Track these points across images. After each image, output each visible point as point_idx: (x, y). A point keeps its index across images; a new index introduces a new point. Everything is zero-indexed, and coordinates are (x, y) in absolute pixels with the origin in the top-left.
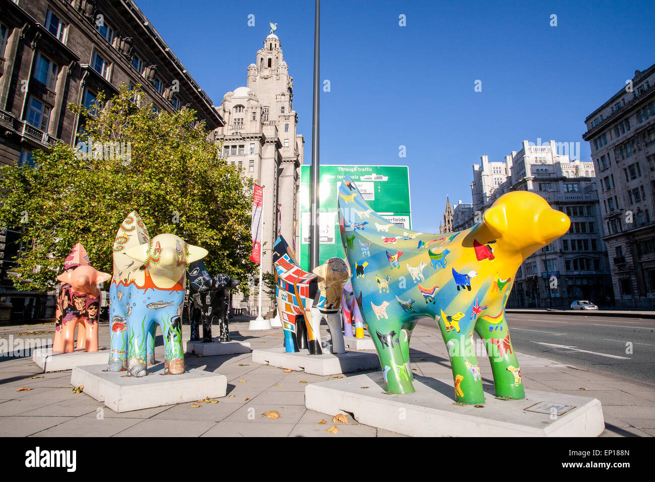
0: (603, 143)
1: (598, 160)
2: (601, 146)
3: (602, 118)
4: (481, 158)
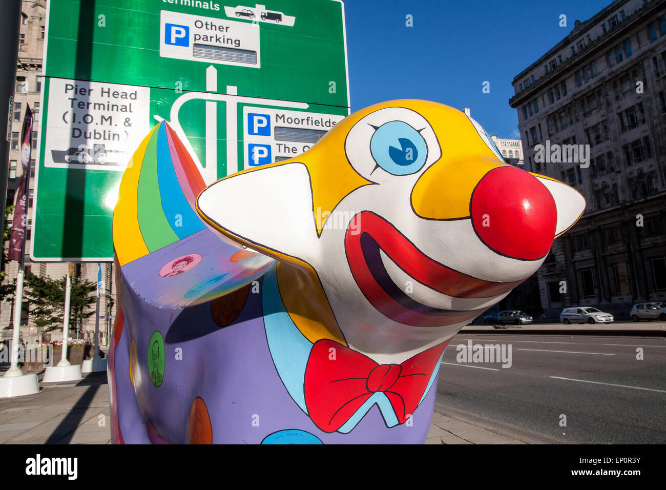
0: (533, 110)
1: (526, 132)
2: (531, 114)
3: (533, 79)
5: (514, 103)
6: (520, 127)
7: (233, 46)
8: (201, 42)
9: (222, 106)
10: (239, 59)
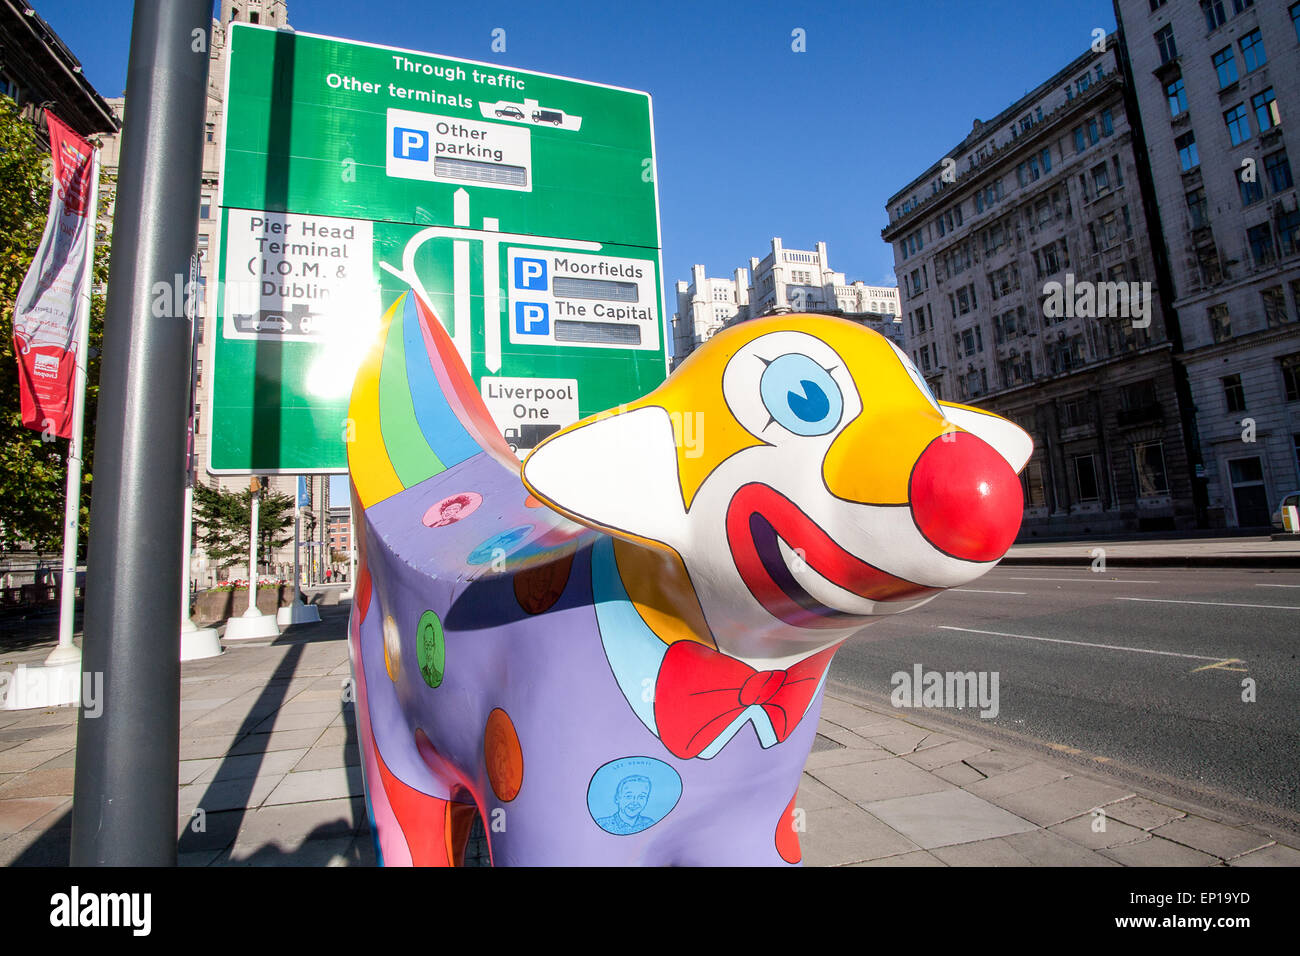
0: (916, 247)
1: (906, 277)
2: (913, 252)
3: (915, 202)
4: (693, 269)
5: (889, 235)
6: (897, 270)
7: (492, 160)
8: (446, 154)
9: (476, 249)
10: (502, 180)
